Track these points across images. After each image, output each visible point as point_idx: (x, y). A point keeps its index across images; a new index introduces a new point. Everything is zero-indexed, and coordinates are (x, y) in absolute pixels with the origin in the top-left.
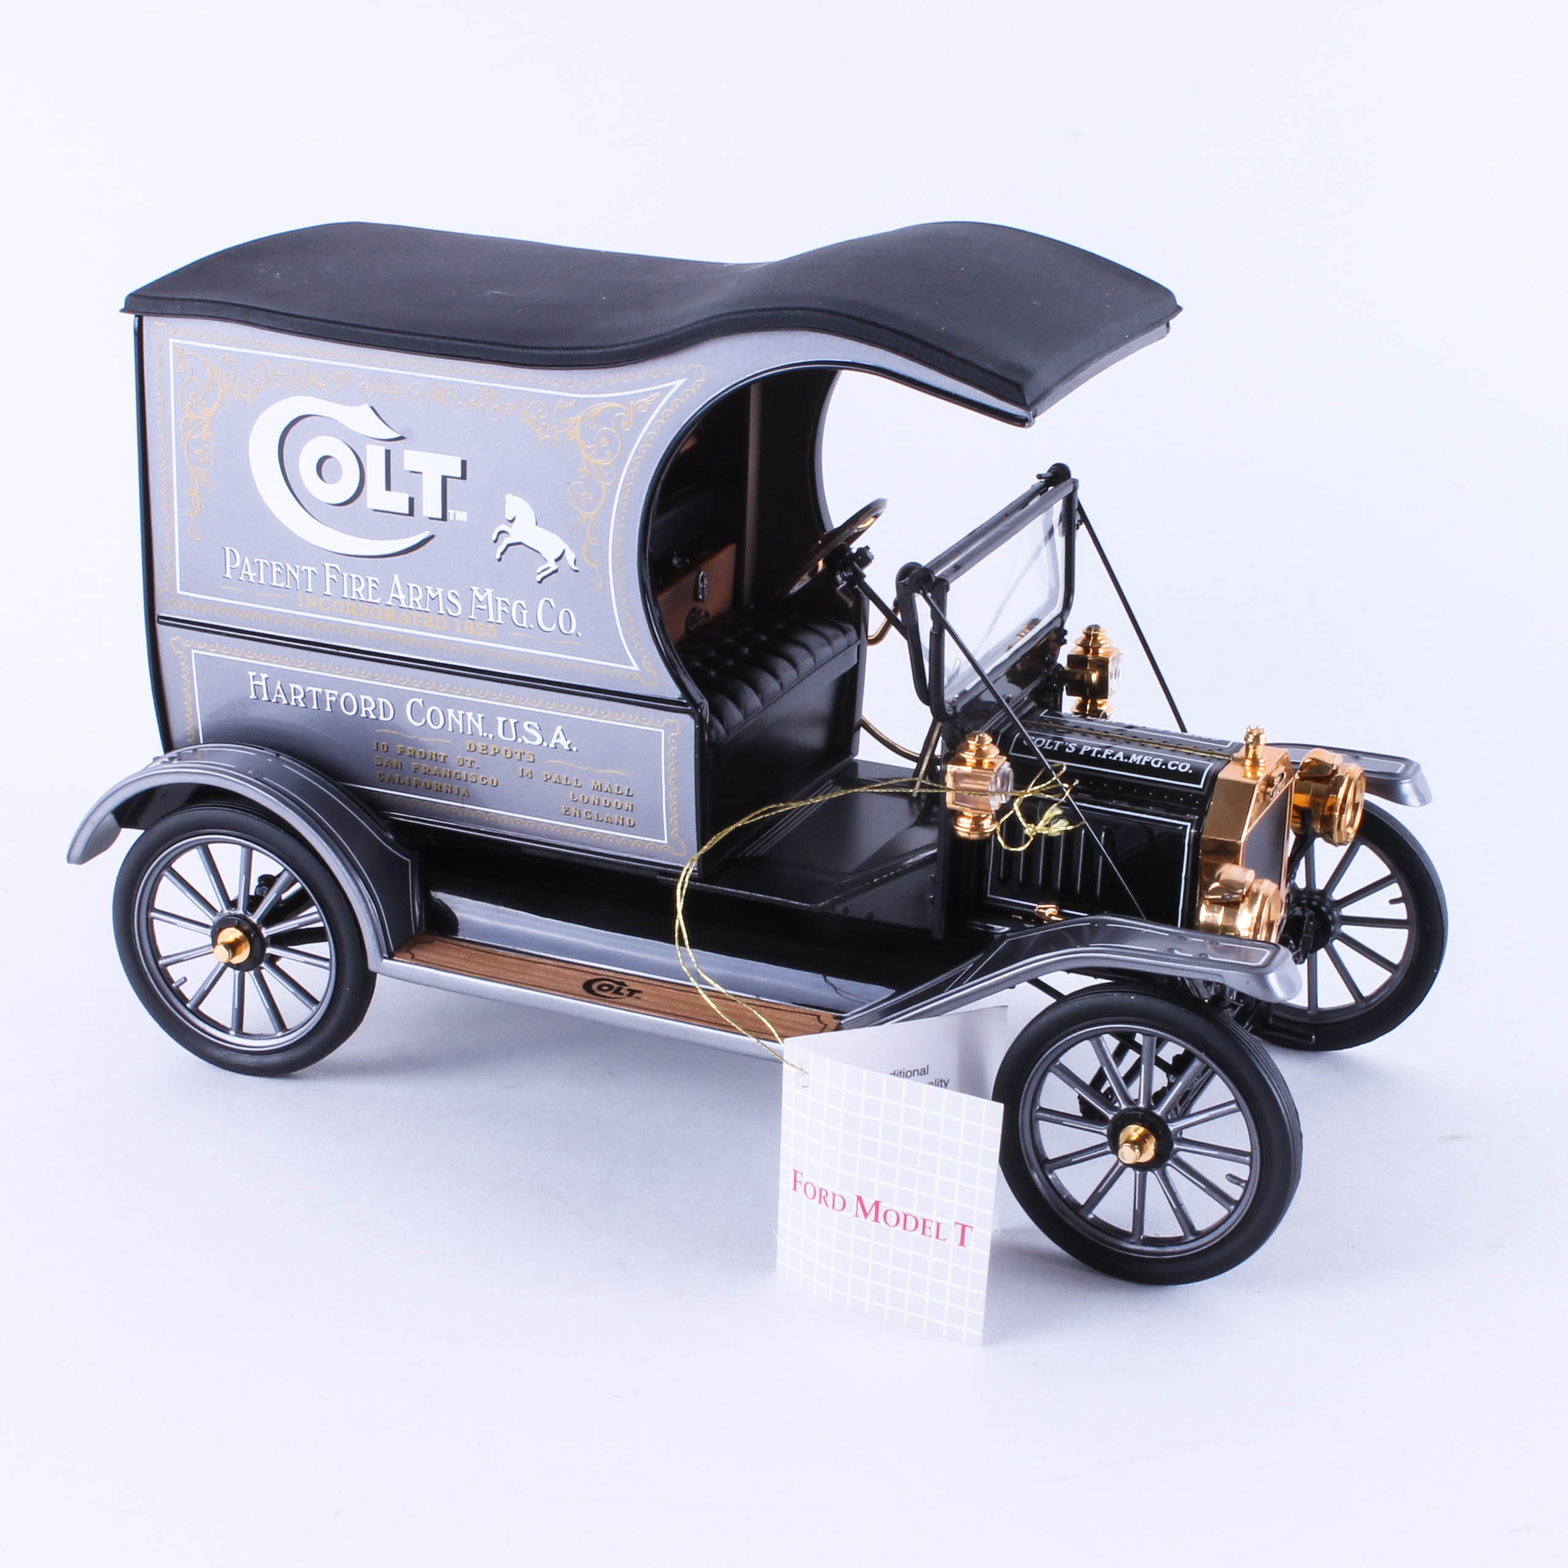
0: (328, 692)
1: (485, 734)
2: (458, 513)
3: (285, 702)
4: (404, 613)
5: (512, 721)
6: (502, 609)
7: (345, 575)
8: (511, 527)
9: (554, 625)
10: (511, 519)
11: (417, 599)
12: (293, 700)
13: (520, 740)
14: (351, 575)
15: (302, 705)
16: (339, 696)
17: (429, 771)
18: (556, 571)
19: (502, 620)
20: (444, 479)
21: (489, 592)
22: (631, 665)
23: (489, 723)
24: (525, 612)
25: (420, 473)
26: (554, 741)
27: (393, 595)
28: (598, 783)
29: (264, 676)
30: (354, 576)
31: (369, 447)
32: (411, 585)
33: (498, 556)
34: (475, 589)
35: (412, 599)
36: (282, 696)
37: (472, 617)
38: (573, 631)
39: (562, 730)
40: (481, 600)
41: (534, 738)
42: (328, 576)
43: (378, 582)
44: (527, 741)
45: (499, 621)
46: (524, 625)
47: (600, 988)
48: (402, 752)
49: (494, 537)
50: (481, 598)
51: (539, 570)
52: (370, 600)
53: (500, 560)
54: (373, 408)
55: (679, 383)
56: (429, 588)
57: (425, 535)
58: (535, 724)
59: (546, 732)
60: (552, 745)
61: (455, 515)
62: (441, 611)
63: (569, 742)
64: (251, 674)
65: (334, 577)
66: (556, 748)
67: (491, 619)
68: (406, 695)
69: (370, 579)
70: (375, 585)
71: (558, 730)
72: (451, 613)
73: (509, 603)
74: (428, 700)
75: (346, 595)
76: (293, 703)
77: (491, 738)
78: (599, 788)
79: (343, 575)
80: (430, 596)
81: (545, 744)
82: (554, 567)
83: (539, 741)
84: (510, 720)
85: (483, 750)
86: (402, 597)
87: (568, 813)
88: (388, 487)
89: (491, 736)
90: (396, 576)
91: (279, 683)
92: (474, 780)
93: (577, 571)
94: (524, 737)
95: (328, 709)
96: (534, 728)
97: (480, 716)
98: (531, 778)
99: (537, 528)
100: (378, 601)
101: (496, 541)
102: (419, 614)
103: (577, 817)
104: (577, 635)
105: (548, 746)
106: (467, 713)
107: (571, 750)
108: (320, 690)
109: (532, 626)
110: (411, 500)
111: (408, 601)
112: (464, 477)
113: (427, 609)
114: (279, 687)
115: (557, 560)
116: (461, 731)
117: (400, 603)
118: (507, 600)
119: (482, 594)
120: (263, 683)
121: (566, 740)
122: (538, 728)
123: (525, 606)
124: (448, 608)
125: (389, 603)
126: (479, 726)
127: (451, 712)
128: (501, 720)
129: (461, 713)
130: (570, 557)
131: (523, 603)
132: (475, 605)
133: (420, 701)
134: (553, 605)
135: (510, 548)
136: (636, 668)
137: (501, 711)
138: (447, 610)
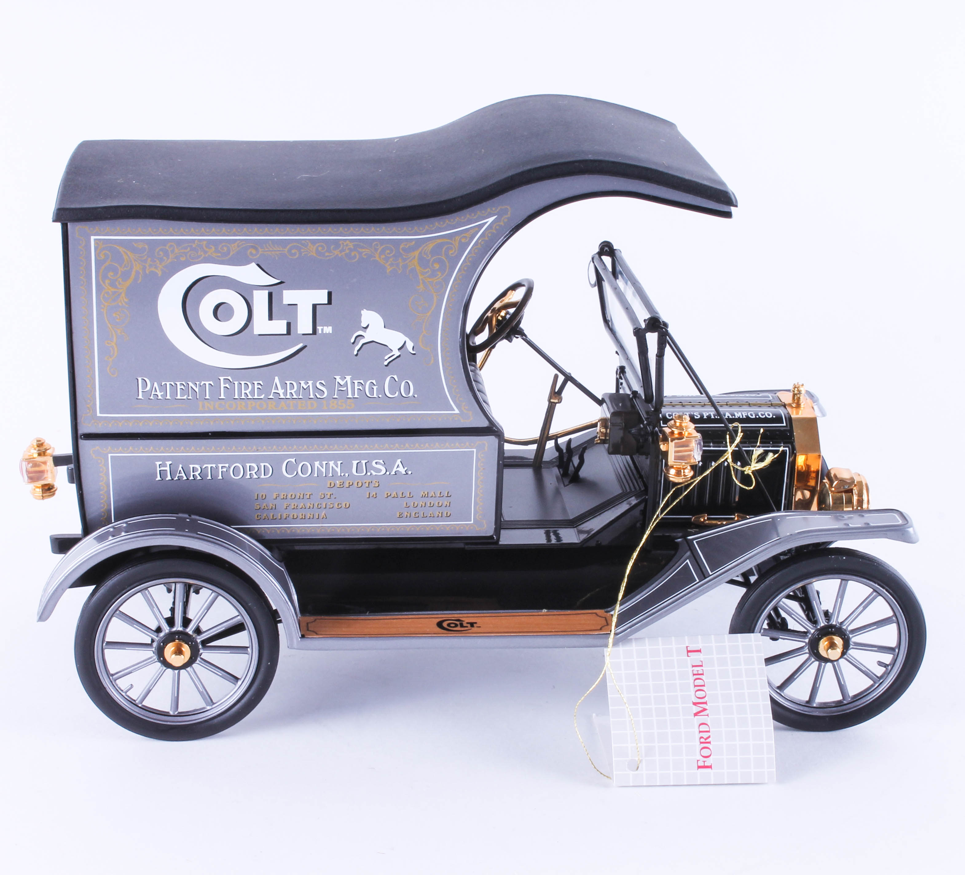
0: (220, 466)
1: (342, 474)
2: (325, 328)
3: (185, 478)
4: (282, 402)
5: (364, 462)
6: (359, 388)
7: (236, 383)
8: (365, 332)
9: (397, 393)
10: (365, 326)
11: (293, 391)
12: (192, 476)
13: (369, 474)
14: (241, 382)
15: (199, 478)
16: (229, 467)
17: (297, 506)
18: (399, 356)
19: (358, 395)
20: (315, 306)
21: (348, 378)
22: (454, 410)
23: (346, 466)
24: (375, 388)
25: (296, 305)
26: (395, 469)
27: (273, 391)
28: (426, 493)
29: (168, 463)
30: (243, 383)
31: (255, 293)
32: (288, 382)
33: (355, 353)
34: (338, 378)
35: (289, 391)
36: (183, 474)
37: (335, 396)
38: (411, 394)
39: (401, 462)
40: (342, 384)
41: (380, 471)
42: (222, 385)
43: (262, 384)
44: (374, 473)
45: (356, 396)
46: (375, 396)
47: (449, 625)
48: (276, 497)
49: (352, 341)
50: (342, 383)
51: (386, 358)
52: (256, 397)
53: (357, 355)
54: (258, 265)
55: (491, 220)
56: (302, 383)
57: (300, 346)
58: (381, 461)
59: (388, 465)
60: (393, 473)
61: (322, 330)
62: (312, 396)
63: (406, 469)
64: (158, 463)
65: (227, 385)
66: (396, 474)
67: (350, 396)
68: (281, 459)
69: (256, 383)
70: (260, 387)
71: (398, 462)
72: (318, 396)
73: (363, 384)
74: (298, 459)
75: (236, 397)
76: (192, 478)
77: (347, 476)
78: (426, 496)
79: (234, 383)
80: (303, 387)
81: (388, 473)
82: (397, 353)
83: (384, 471)
84: (362, 461)
85: (340, 485)
86: (281, 391)
87: (401, 516)
88: (271, 318)
89: (347, 475)
90: (277, 378)
91: (181, 466)
92: (332, 507)
93: (414, 354)
94: (372, 471)
95: (220, 477)
96: (380, 464)
97: (339, 463)
98: (376, 497)
99: (385, 329)
100: (262, 397)
101: (353, 343)
102: (295, 401)
103: (409, 518)
104: (414, 397)
105: (390, 474)
106: (330, 462)
107: (407, 474)
108: (214, 466)
109: (380, 396)
110: (289, 325)
111: (285, 393)
112: (330, 302)
113: (301, 397)
114: (180, 468)
115: (399, 349)
116: (324, 475)
117: (280, 396)
118: (362, 381)
119: (343, 381)
120: (168, 469)
121: (404, 468)
122: (383, 463)
123: (375, 384)
124: (317, 394)
125: (271, 397)
126: (338, 470)
127: (317, 464)
128: (355, 463)
129: (324, 463)
130: (410, 345)
131: (374, 382)
132: (338, 388)
133: (293, 460)
134: (397, 380)
135: (364, 346)
136: (457, 411)
137: (355, 457)
138: (316, 395)
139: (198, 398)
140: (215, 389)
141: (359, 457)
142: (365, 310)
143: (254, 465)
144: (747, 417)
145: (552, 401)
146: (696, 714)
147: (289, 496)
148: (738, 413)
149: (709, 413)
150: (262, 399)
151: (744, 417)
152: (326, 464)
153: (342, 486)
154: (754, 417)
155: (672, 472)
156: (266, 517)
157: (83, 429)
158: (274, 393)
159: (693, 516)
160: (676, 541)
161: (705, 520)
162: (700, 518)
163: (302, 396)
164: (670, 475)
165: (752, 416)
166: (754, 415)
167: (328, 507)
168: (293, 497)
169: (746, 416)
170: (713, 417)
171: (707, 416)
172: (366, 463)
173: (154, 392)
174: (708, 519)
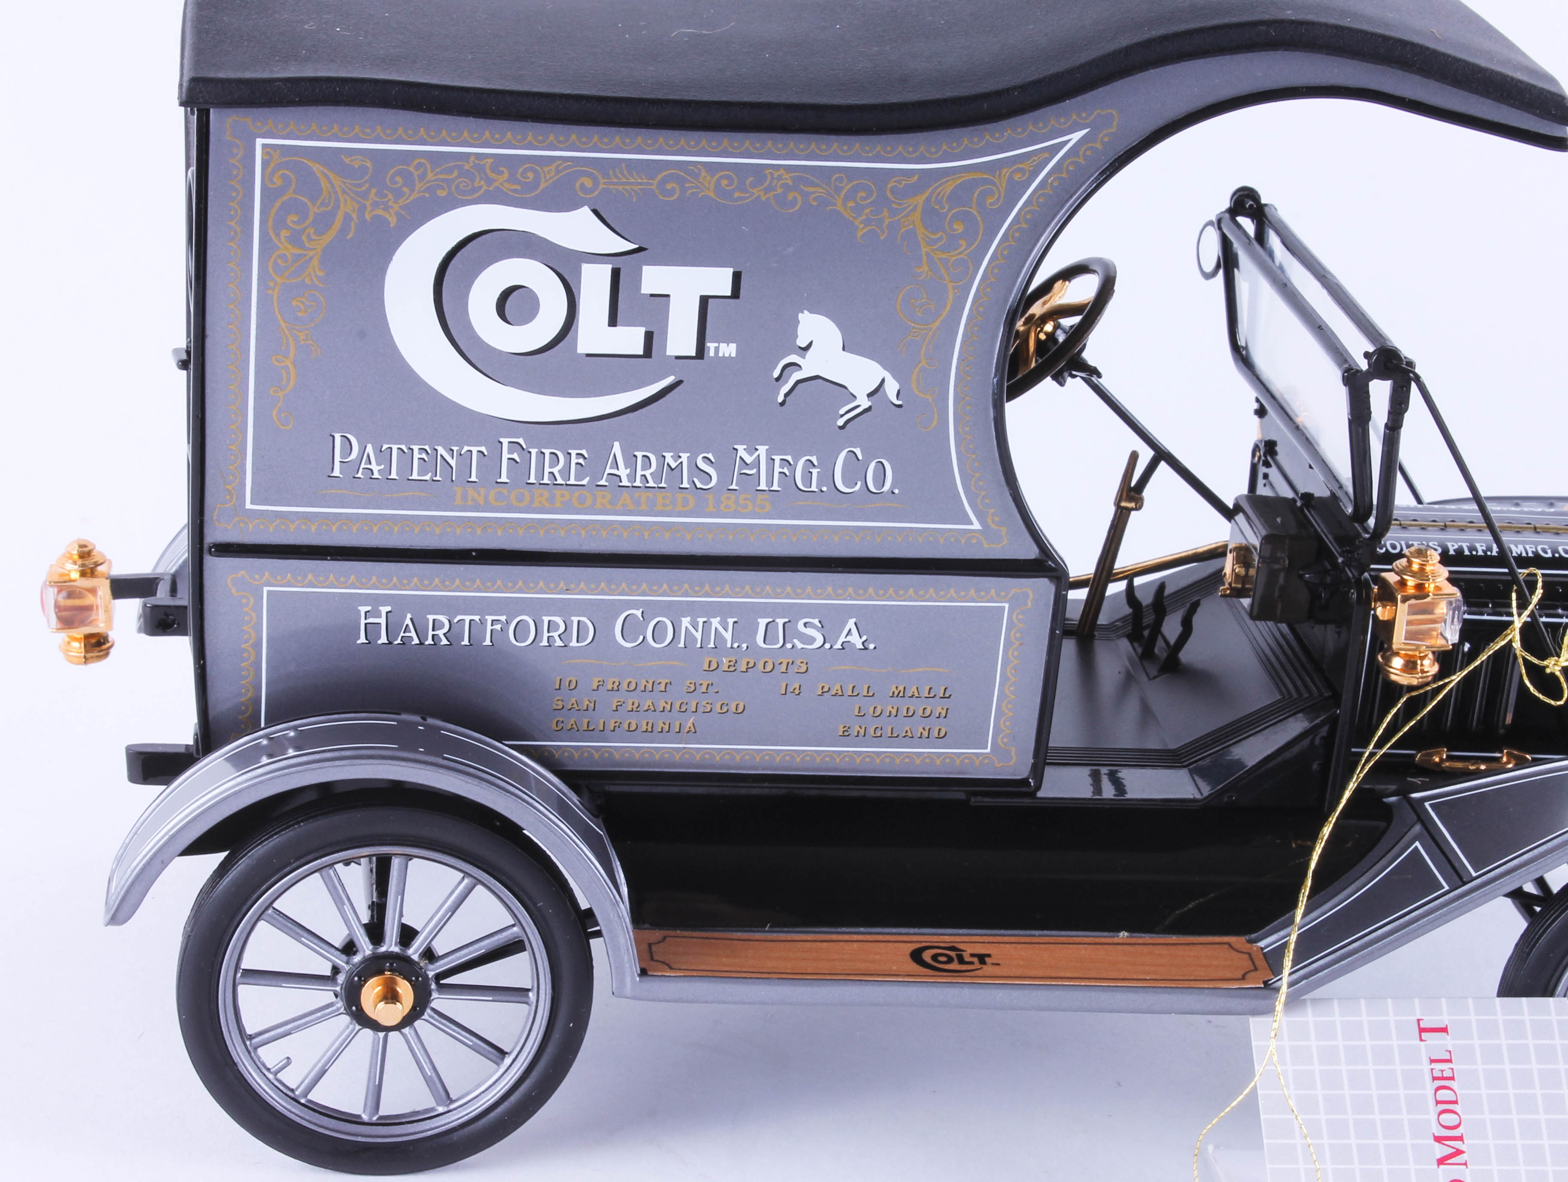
0: (489, 618)
1: (735, 645)
2: (723, 346)
3: (416, 641)
4: (625, 495)
5: (780, 622)
6: (781, 470)
7: (534, 451)
8: (804, 357)
9: (859, 484)
10: (803, 346)
11: (648, 473)
12: (430, 637)
13: (789, 646)
14: (543, 450)
15: (444, 642)
16: (508, 623)
17: (639, 706)
18: (868, 409)
19: (779, 486)
20: (704, 301)
21: (762, 450)
22: (971, 523)
23: (744, 630)
24: (815, 472)
25: (668, 296)
26: (842, 639)
27: (608, 471)
28: (901, 688)
29: (384, 610)
30: (547, 452)
31: (586, 268)
32: (639, 454)
33: (780, 399)
34: (741, 448)
35: (639, 472)
36: (413, 634)
37: (734, 487)
38: (887, 487)
39: (856, 624)
40: (748, 462)
41: (812, 640)
42: (506, 455)
43: (586, 456)
44: (799, 645)
45: (775, 487)
46: (814, 488)
47: (935, 957)
48: (598, 687)
49: (776, 374)
50: (749, 459)
51: (842, 412)
52: (572, 481)
53: (782, 404)
54: (596, 212)
55: (1076, 136)
56: (669, 456)
57: (670, 380)
58: (816, 621)
59: (829, 629)
60: (838, 646)
61: (717, 350)
62: (685, 484)
63: (864, 638)
64: (363, 609)
65: (515, 456)
66: (843, 648)
67: (763, 486)
68: (615, 609)
69: (574, 452)
70: (581, 461)
71: (851, 624)
72: (699, 485)
73: (792, 463)
74: (649, 610)
75: (532, 480)
76: (429, 641)
77: (745, 648)
78: (901, 694)
79: (530, 452)
80: (668, 464)
81: (827, 646)
82: (865, 403)
83: (819, 641)
84: (778, 620)
85: (729, 667)
86: (623, 472)
87: (846, 734)
88: (613, 321)
89: (744, 646)
90: (617, 445)
91: (409, 616)
92: (708, 710)
93: (900, 406)
94: (795, 641)
95: (488, 642)
96: (813, 626)
97: (731, 621)
98: (799, 694)
99: (844, 352)
100: (584, 482)
101: (778, 379)
102: (650, 494)
103: (862, 737)
104: (893, 493)
105: (831, 647)
106: (712, 620)
107: (866, 649)
108: (477, 618)
109: (824, 489)
110: (649, 337)
111: (632, 477)
112: (736, 293)
113: (663, 485)
114: (408, 621)
115: (870, 395)
116: (699, 645)
117: (621, 482)
118: (789, 458)
119: (751, 454)
120: (383, 621)
121: (861, 637)
122: (820, 626)
123: (816, 463)
124: (696, 480)
125: (603, 482)
126: (728, 636)
127: (686, 622)
128: (763, 622)
129: (701, 620)
130: (892, 388)
131: (814, 459)
132: (740, 469)
133: (638, 613)
134: (860, 457)
135: (800, 385)
136: (976, 526)
137: (763, 611)
138: (693, 482)
139: (454, 479)
140: (491, 462)
141: (773, 611)
142: (806, 312)
143: (558, 620)
144: (1536, 554)
145: (1123, 504)
146: (1441, 1161)
147: (624, 686)
148: (1517, 547)
149: (1459, 544)
150: (584, 485)
151: (1530, 555)
152: (704, 622)
153: (732, 669)
154: (1549, 555)
155: (1397, 663)
156: (574, 726)
157: (215, 534)
158: (609, 474)
159: (1419, 751)
160: (1385, 800)
161: (1441, 760)
162: (1432, 755)
163: (665, 483)
164: (1391, 670)
165: (1546, 553)
166: (1549, 551)
167: (701, 709)
168: (633, 687)
169: (1533, 552)
170: (1467, 553)
171: (1455, 550)
172: (784, 624)
173: (365, 464)
174: (1450, 758)
